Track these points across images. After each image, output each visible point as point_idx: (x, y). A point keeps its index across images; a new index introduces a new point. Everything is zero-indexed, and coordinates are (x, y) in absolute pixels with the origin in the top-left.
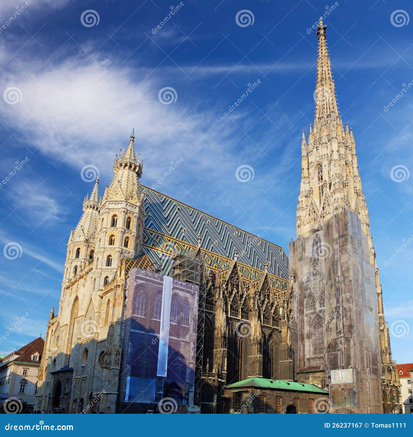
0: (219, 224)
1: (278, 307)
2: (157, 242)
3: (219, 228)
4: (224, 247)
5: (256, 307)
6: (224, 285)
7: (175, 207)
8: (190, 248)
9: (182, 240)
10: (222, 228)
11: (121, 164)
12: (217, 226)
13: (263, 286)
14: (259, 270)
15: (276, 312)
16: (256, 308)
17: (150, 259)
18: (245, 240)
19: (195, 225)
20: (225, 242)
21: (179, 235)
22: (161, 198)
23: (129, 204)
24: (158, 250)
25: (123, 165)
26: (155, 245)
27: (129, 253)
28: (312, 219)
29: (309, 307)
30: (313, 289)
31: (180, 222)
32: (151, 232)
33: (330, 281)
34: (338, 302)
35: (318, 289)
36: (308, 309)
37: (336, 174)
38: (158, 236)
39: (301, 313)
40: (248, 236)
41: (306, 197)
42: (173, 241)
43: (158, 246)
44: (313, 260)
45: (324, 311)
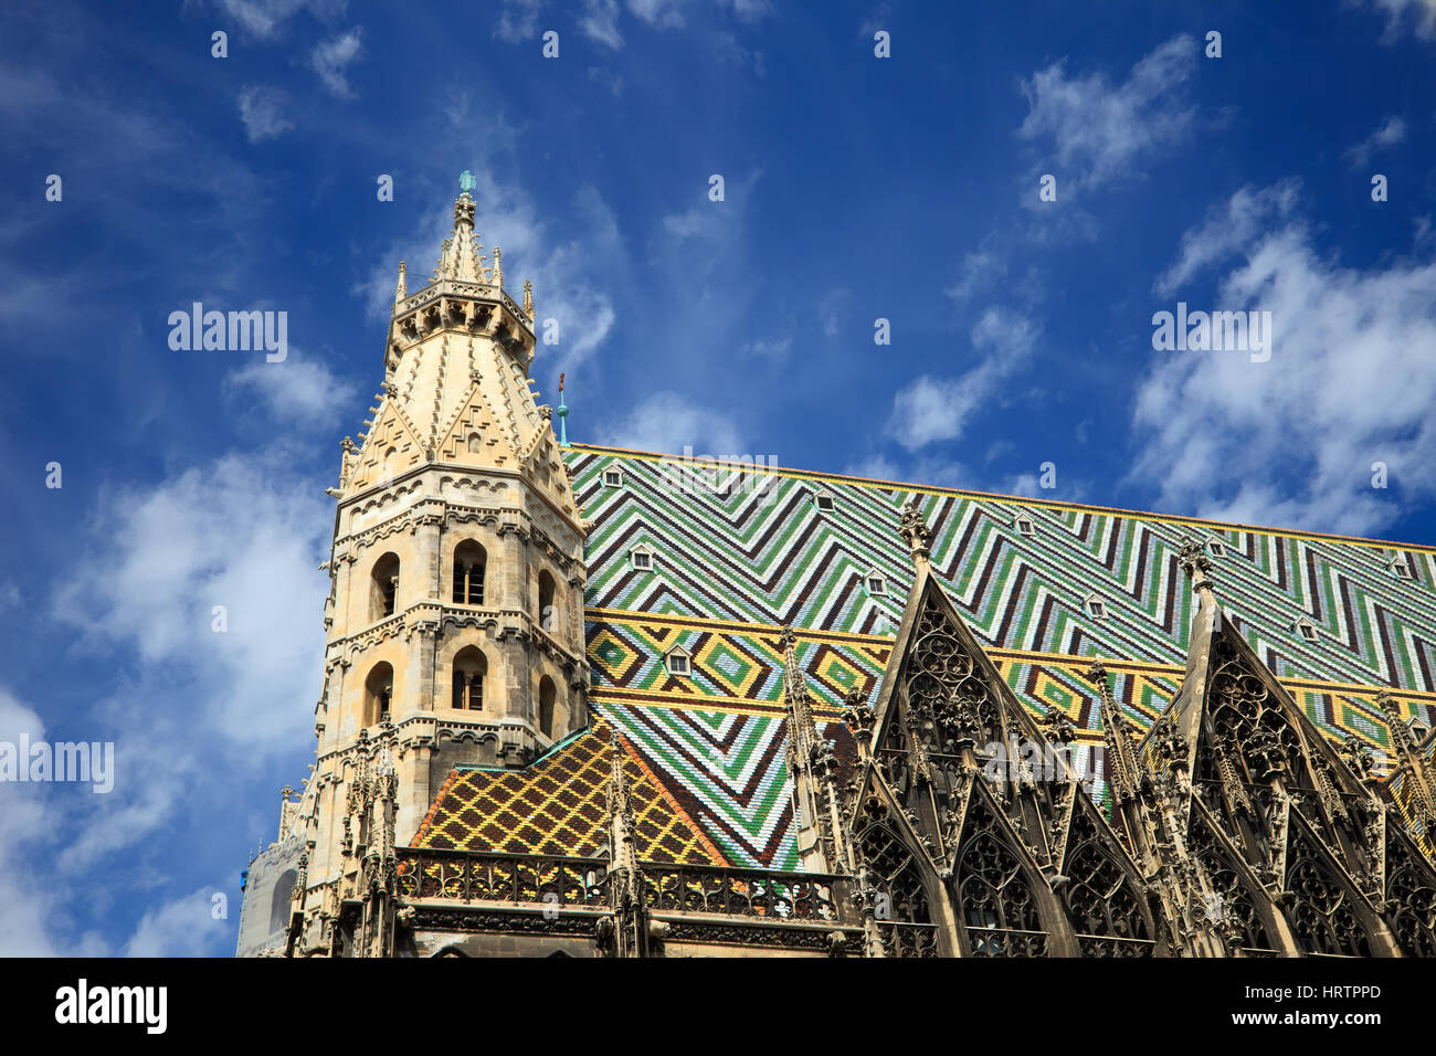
0: (1094, 523)
2: (696, 668)
7: (806, 498)
9: (865, 630)
10: (1122, 539)
12: (1081, 538)
18: (1289, 568)
21: (845, 612)
23: (457, 477)
24: (702, 703)
25: (419, 322)
26: (686, 682)
27: (491, 738)
31: (841, 554)
32: (657, 626)
38: (706, 636)
40: (1302, 546)
42: (803, 647)
43: (708, 685)
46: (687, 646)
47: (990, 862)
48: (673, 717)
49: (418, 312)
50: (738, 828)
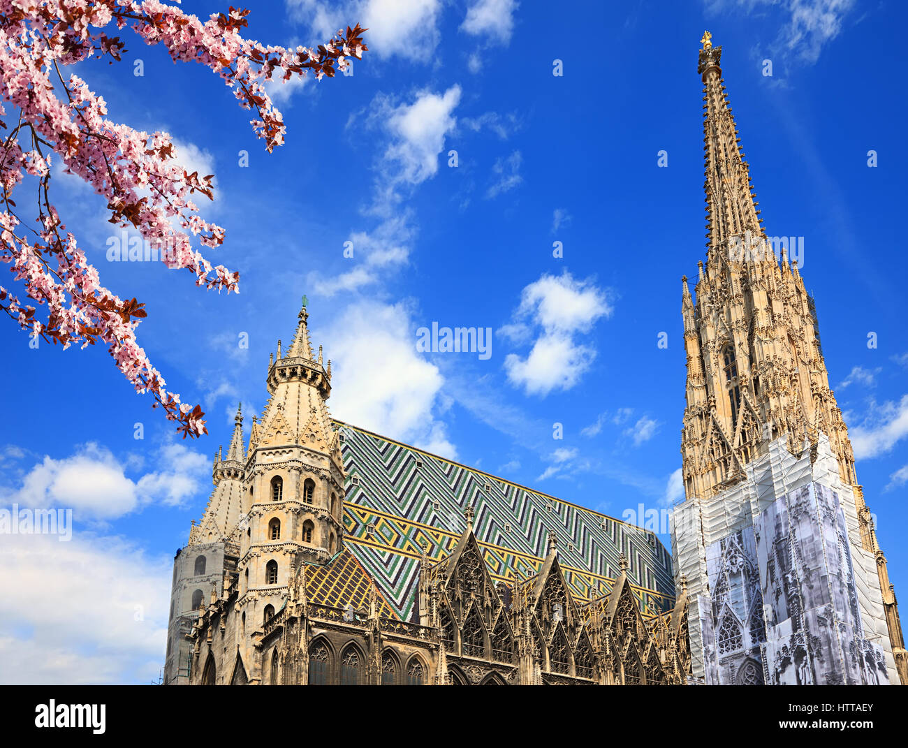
0: (511, 490)
1: (657, 648)
2: (376, 531)
3: (511, 499)
4: (526, 535)
5: (608, 649)
6: (533, 609)
7: (412, 460)
8: (450, 539)
9: (432, 524)
10: (519, 498)
11: (282, 371)
12: (506, 495)
13: (619, 605)
14: (607, 577)
15: (654, 659)
16: (608, 652)
17: (364, 564)
18: (570, 520)
19: (459, 495)
20: (526, 525)
21: (425, 515)
22: (378, 443)
23: (306, 452)
24: (378, 546)
25: (288, 372)
26: (373, 537)
27: (315, 554)
28: (718, 461)
29: (726, 645)
30: (735, 606)
31: (424, 489)
32: (362, 512)
33: (774, 584)
34: (795, 627)
35: (746, 604)
36: (725, 649)
37: (768, 357)
38: (378, 519)
39: (709, 659)
40: (575, 511)
41: (701, 416)
42: (411, 529)
43: (380, 539)
44: (727, 544)
45: (765, 649)
46: (372, 521)
47: (473, 626)
48: (369, 551)
49: (287, 368)
50: (392, 596)
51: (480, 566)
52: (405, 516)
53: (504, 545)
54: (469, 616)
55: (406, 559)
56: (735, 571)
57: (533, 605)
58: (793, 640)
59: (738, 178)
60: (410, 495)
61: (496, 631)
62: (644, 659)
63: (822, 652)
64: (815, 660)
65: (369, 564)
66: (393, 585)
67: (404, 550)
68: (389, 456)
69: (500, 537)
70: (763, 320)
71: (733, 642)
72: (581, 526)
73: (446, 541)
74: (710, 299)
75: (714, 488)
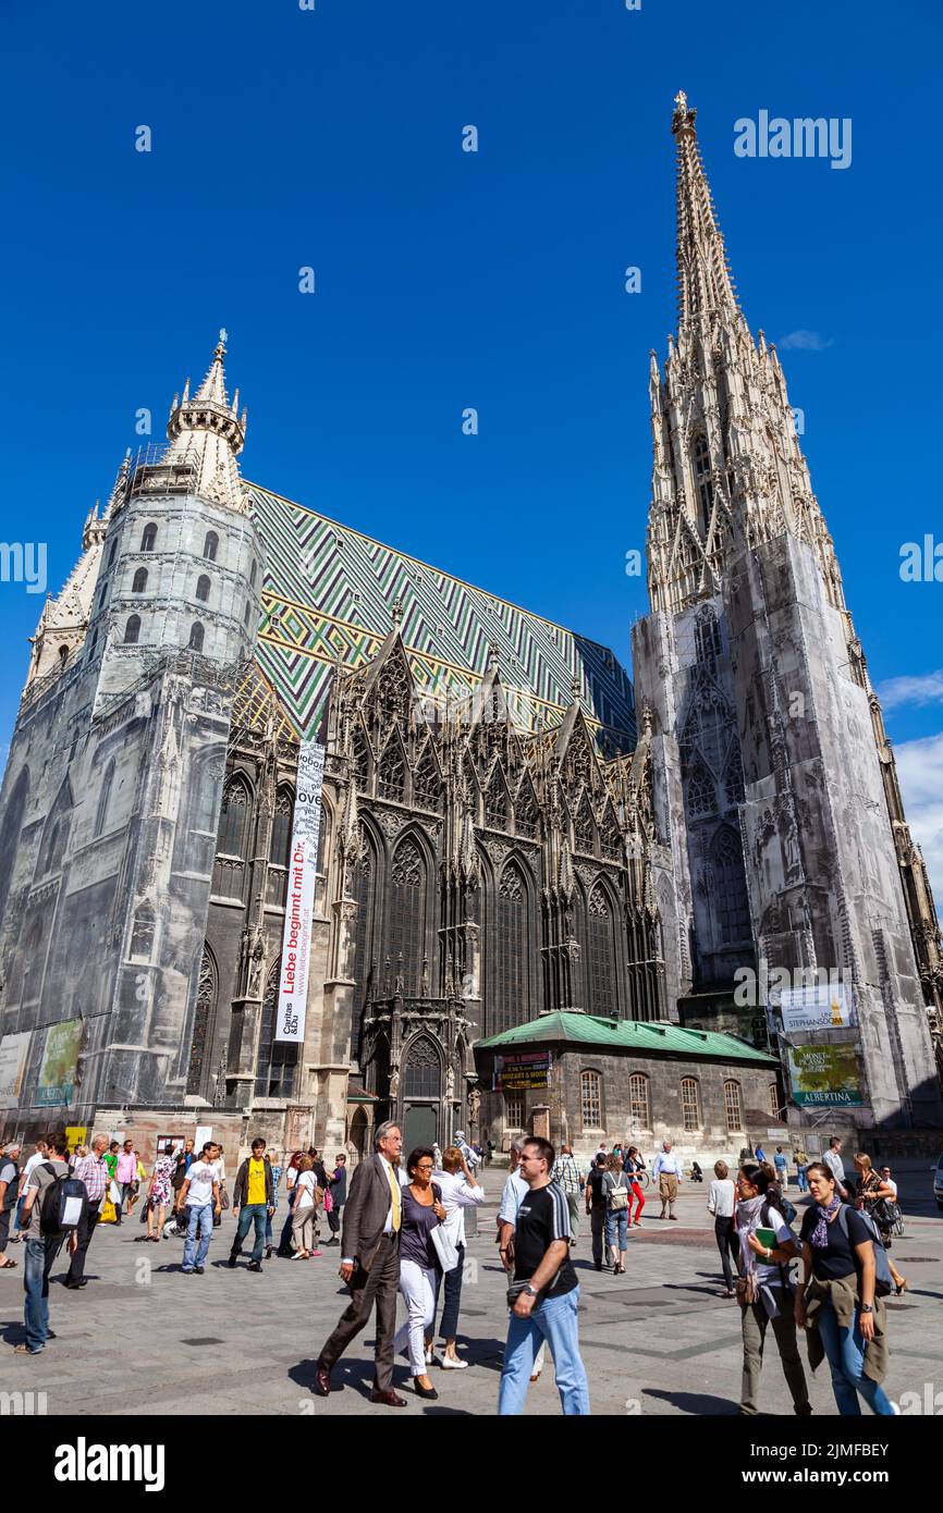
0: (446, 584)
1: (614, 803)
2: (282, 625)
3: (445, 595)
4: (462, 642)
5: (556, 801)
6: (467, 740)
7: (332, 537)
8: (371, 641)
9: (350, 621)
10: (455, 595)
11: (188, 415)
12: (440, 591)
13: (571, 742)
14: (556, 704)
15: (611, 818)
16: (556, 804)
17: (263, 667)
18: (514, 627)
19: (384, 585)
20: (462, 629)
21: (343, 608)
22: (293, 513)
24: (283, 643)
25: (194, 418)
26: (276, 631)
28: (687, 569)
29: (697, 804)
30: (707, 752)
31: (343, 576)
32: (266, 598)
33: (754, 728)
34: (780, 786)
35: (720, 751)
36: (695, 809)
37: (745, 451)
38: (286, 608)
39: (676, 822)
40: (521, 617)
41: (668, 513)
42: (324, 624)
43: (286, 635)
44: (698, 673)
45: (743, 813)
46: (279, 611)
47: (392, 757)
48: (271, 649)
49: (195, 413)
50: (294, 711)
51: (407, 679)
52: (319, 608)
53: (435, 654)
54: (388, 745)
55: (315, 663)
56: (707, 707)
57: (467, 735)
58: (777, 803)
59: (712, 249)
60: (326, 581)
61: (421, 767)
62: (599, 816)
63: (812, 820)
64: (804, 831)
65: (270, 666)
66: (297, 697)
67: (315, 651)
68: (305, 530)
69: (431, 642)
70: (738, 409)
71: (706, 801)
72: (526, 636)
73: (366, 643)
74: (680, 378)
75: (683, 601)
